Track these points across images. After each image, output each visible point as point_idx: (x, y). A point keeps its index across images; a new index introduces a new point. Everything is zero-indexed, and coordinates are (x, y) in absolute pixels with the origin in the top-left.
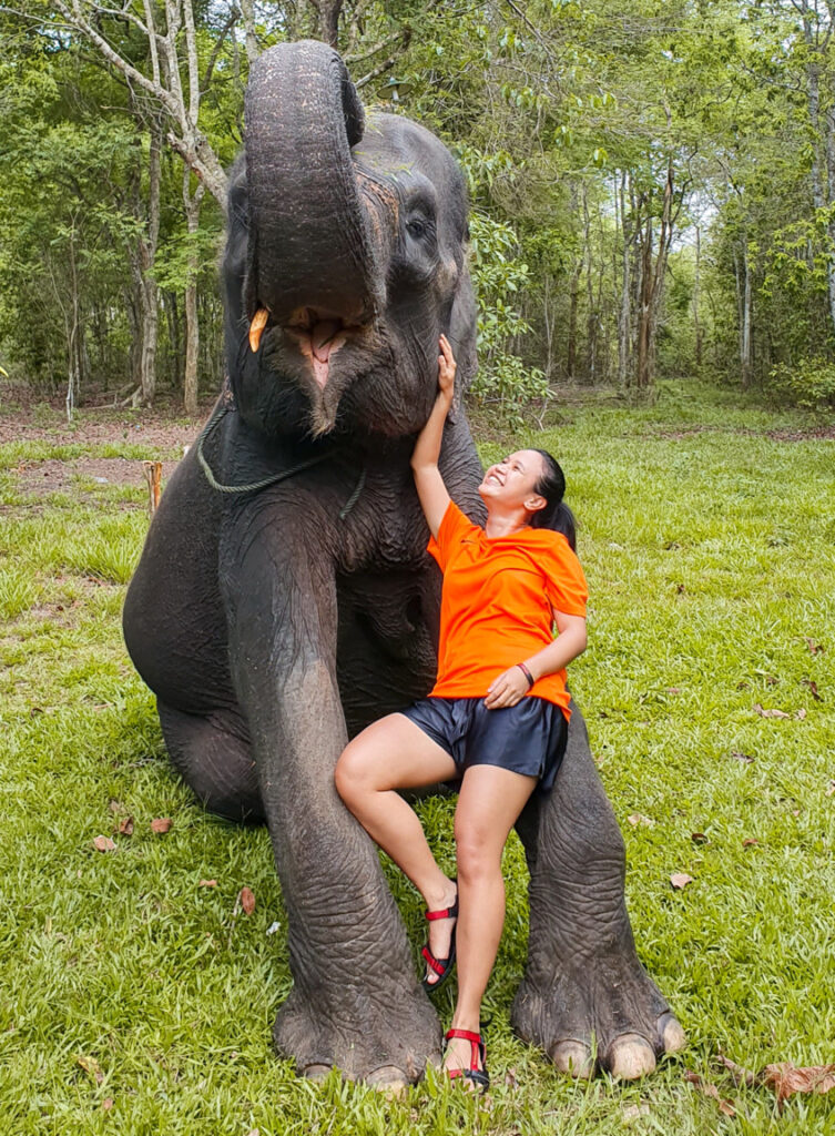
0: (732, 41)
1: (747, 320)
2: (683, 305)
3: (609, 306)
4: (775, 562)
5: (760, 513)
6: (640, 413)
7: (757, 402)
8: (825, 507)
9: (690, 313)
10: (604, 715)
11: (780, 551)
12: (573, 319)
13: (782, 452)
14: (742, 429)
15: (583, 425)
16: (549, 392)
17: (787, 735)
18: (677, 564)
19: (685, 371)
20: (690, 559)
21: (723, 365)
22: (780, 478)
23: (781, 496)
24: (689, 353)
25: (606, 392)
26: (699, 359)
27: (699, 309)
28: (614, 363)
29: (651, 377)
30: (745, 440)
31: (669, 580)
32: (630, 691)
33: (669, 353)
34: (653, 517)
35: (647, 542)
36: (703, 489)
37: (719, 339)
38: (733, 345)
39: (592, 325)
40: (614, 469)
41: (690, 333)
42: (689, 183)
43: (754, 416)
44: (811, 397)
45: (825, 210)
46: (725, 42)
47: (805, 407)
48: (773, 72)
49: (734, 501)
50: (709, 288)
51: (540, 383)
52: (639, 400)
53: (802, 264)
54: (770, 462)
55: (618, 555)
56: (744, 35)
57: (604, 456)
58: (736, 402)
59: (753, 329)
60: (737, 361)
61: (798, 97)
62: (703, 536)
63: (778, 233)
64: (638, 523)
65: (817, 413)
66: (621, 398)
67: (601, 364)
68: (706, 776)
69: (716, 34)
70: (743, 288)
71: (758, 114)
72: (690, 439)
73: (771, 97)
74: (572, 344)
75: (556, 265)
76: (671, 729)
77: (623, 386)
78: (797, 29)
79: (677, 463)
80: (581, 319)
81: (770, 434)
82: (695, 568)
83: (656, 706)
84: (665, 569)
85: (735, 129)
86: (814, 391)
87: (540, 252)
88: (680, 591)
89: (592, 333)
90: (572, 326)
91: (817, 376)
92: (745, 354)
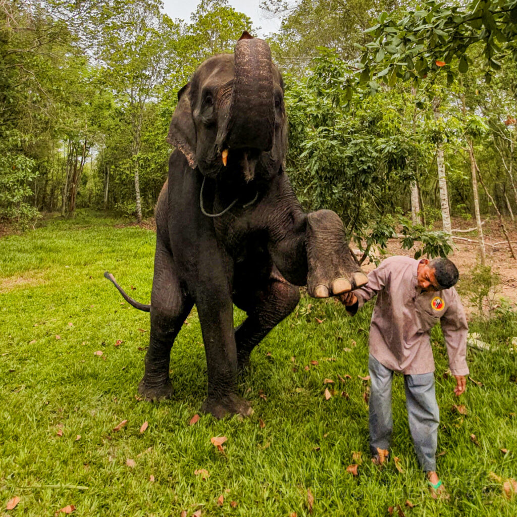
0: (110, 104)
1: (107, 189)
2: (85, 183)
3: (59, 183)
4: (119, 266)
5: (113, 252)
6: (71, 221)
7: (110, 216)
8: (133, 248)
9: (87, 186)
10: (71, 317)
11: (121, 262)
12: (45, 189)
13: (119, 232)
14: (106, 225)
15: (50, 227)
16: (40, 215)
17: (126, 313)
18: (89, 270)
19: (84, 205)
20: (93, 268)
21: (98, 203)
22: (119, 240)
23: (119, 245)
24: (86, 200)
25: (57, 214)
26: (90, 202)
27: (90, 185)
28: (60, 204)
29: (74, 209)
30: (107, 229)
31: (87, 275)
32: (78, 308)
33: (79, 200)
34: (79, 256)
35: (78, 264)
36: (95, 246)
37: (97, 195)
38: (102, 196)
39: (52, 191)
40: (64, 241)
41: (87, 193)
42: (92, 145)
43: (109, 221)
44: (127, 214)
45: (136, 156)
46: (108, 104)
47: (125, 217)
48: (122, 114)
49: (105, 248)
50: (94, 177)
51: (35, 212)
52: (70, 217)
53: (128, 172)
54: (115, 235)
55: (69, 269)
56: (113, 102)
57: (60, 237)
58: (103, 216)
59: (109, 191)
60: (103, 202)
61: (128, 121)
62: (96, 261)
63: (120, 163)
64: (75, 258)
65: (130, 219)
66: (63, 216)
67: (55, 205)
68: (103, 328)
69: (105, 101)
70: (106, 178)
71: (116, 125)
72: (88, 229)
73: (120, 121)
74: (44, 198)
75: (44, 171)
76: (91, 317)
77: (64, 212)
78: (129, 102)
79: (85, 238)
80: (48, 190)
81: (115, 226)
82: (94, 270)
83: (87, 311)
84: (85, 272)
85: (109, 130)
86: (128, 212)
87: (39, 167)
88: (90, 278)
89: (52, 193)
90: (45, 191)
91: (129, 207)
92: (106, 200)
